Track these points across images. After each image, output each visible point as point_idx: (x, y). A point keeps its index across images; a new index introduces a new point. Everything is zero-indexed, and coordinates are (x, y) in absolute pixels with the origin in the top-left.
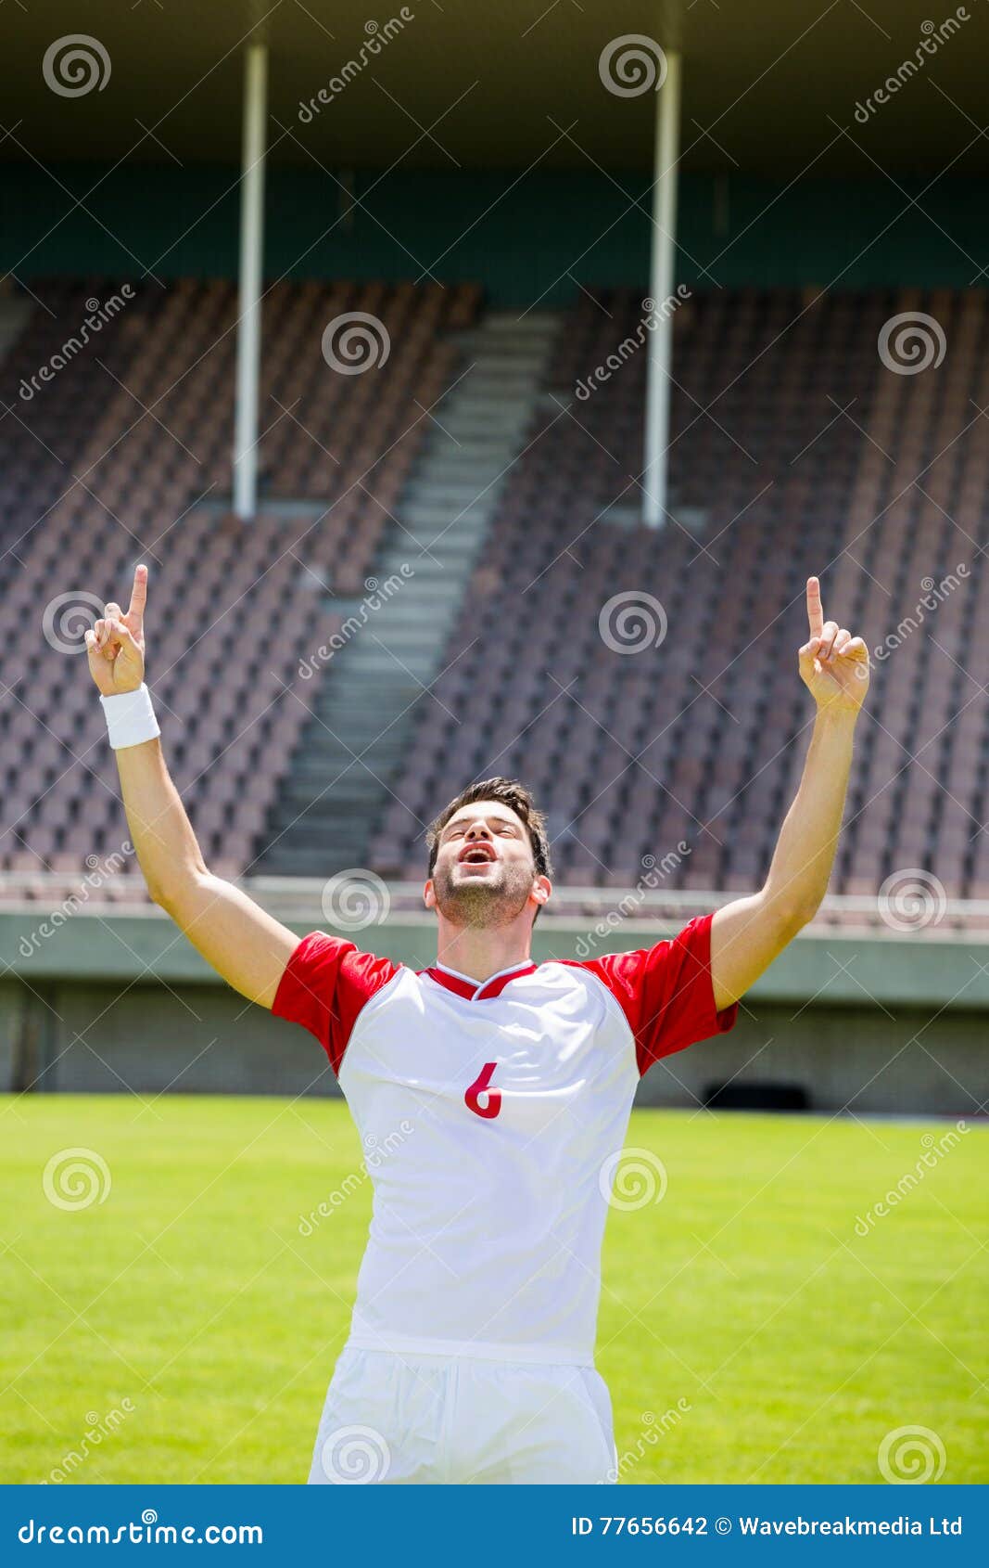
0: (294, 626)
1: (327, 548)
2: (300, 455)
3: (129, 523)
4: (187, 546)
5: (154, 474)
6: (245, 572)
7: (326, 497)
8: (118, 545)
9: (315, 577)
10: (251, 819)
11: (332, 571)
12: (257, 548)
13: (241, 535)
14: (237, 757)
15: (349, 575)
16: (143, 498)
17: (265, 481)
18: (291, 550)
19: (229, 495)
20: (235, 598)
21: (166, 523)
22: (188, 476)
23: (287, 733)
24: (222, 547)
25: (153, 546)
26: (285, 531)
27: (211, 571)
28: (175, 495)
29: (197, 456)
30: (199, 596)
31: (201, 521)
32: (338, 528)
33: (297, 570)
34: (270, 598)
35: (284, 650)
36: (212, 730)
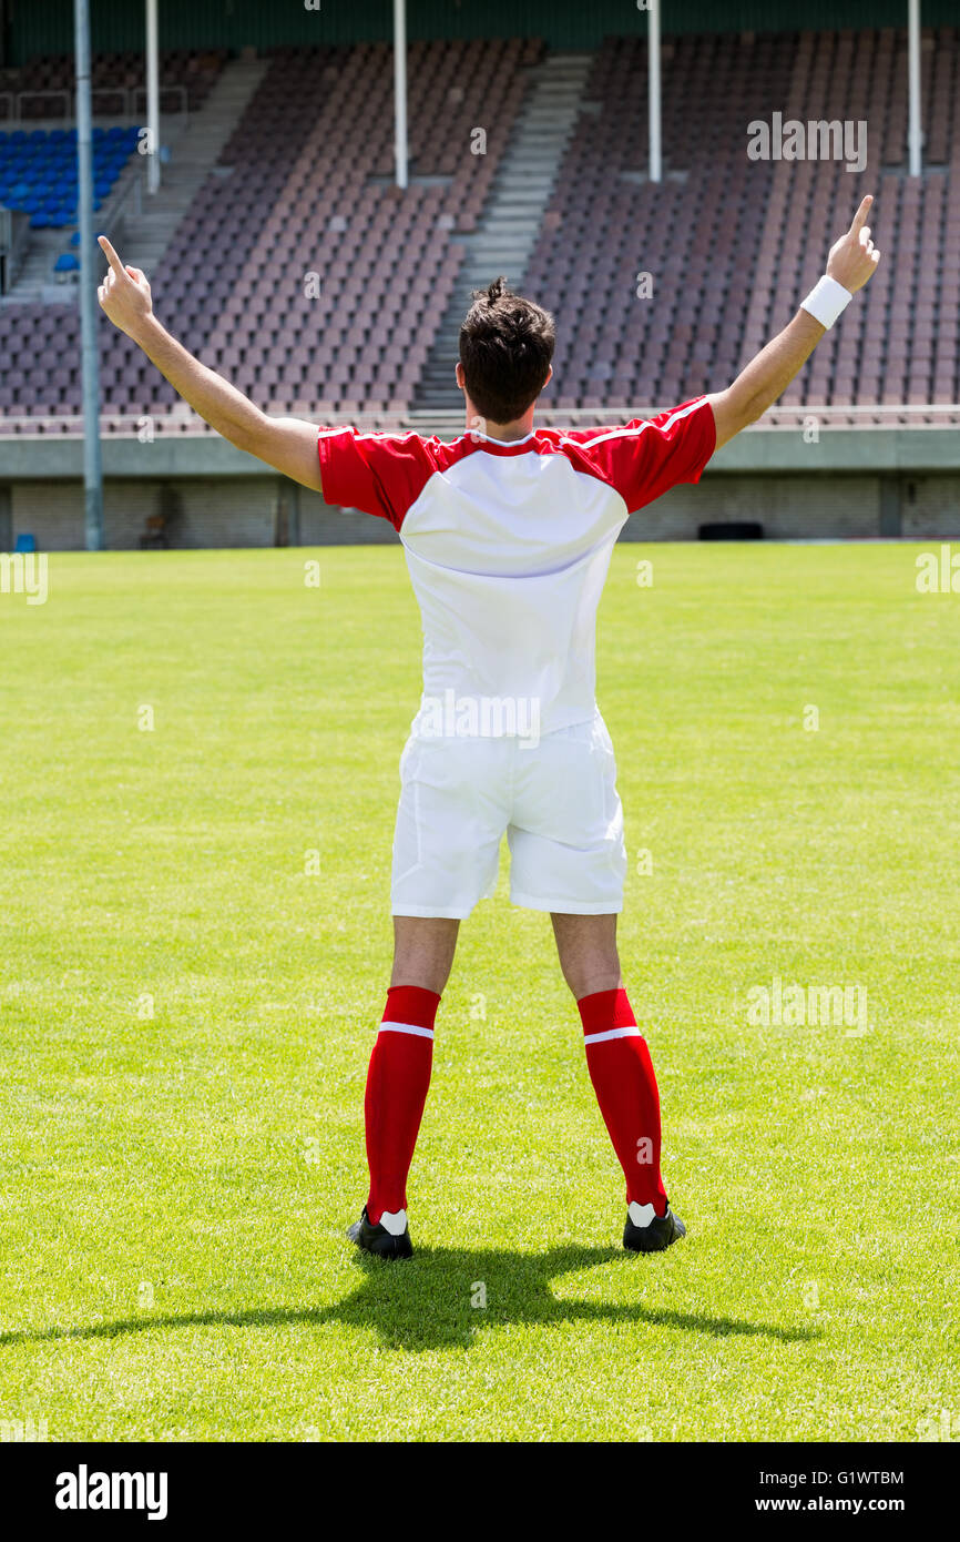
0: (435, 253)
1: (454, 204)
2: (435, 147)
3: (333, 193)
4: (368, 207)
5: (346, 163)
6: (404, 222)
7: (453, 173)
8: (325, 208)
9: (447, 222)
10: (413, 374)
11: (457, 218)
12: (410, 206)
13: (400, 198)
14: (403, 336)
15: (468, 220)
16: (339, 179)
17: (413, 163)
18: (432, 206)
19: (393, 174)
20: (398, 237)
21: (354, 193)
22: (367, 163)
23: (433, 319)
24: (389, 206)
25: (347, 207)
26: (428, 194)
27: (383, 222)
28: (359, 175)
29: (373, 149)
30: (376, 237)
31: (375, 191)
32: (461, 191)
33: (435, 218)
34: (419, 237)
35: (429, 268)
36: (387, 320)
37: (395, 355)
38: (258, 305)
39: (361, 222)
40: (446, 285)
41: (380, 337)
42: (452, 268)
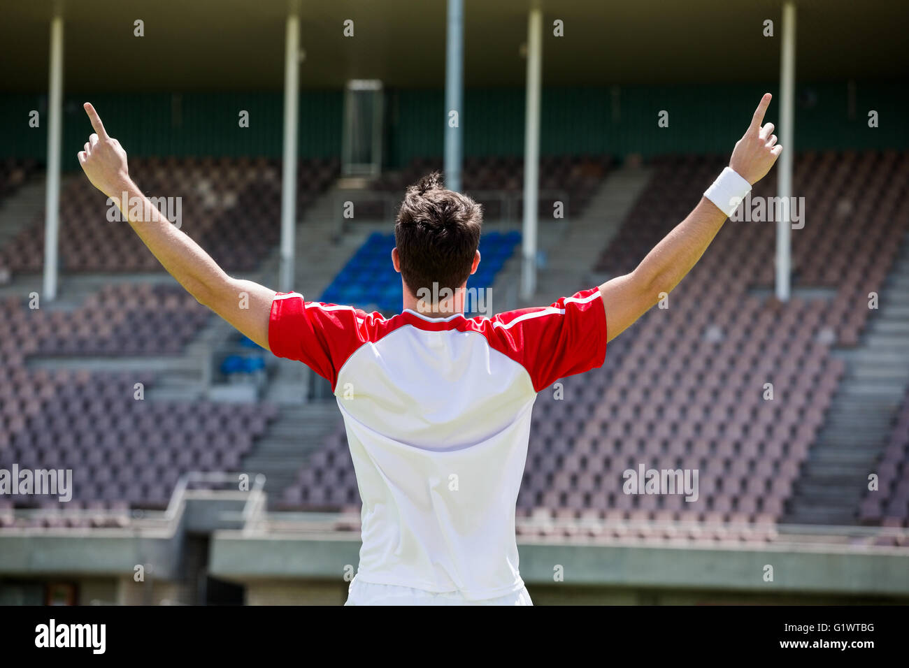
0: (813, 366)
1: (836, 317)
2: (819, 260)
3: (710, 303)
4: (745, 318)
5: (725, 274)
6: (782, 334)
7: (836, 286)
8: (701, 317)
9: (827, 336)
10: (783, 488)
11: (838, 332)
12: (790, 318)
13: (779, 311)
14: (774, 450)
15: (850, 334)
16: (718, 289)
17: (796, 277)
18: (813, 319)
19: (773, 286)
20: (775, 349)
21: (731, 303)
22: (747, 274)
23: (807, 434)
24: (768, 318)
25: (724, 317)
26: (809, 306)
27: (760, 333)
28: (739, 287)
29: (754, 260)
30: (752, 349)
31: (754, 302)
32: (843, 305)
33: (815, 331)
34: (798, 349)
35: (806, 382)
36: (758, 432)
37: (765, 468)
38: (626, 413)
39: (737, 333)
40: (822, 399)
41: (750, 450)
42: (829, 383)
